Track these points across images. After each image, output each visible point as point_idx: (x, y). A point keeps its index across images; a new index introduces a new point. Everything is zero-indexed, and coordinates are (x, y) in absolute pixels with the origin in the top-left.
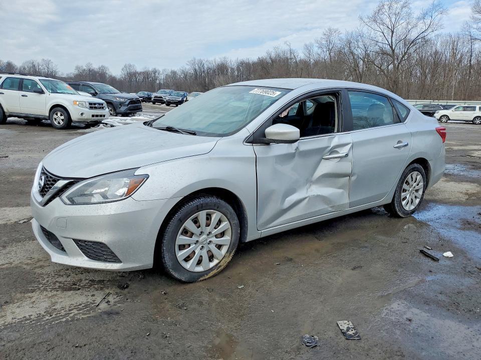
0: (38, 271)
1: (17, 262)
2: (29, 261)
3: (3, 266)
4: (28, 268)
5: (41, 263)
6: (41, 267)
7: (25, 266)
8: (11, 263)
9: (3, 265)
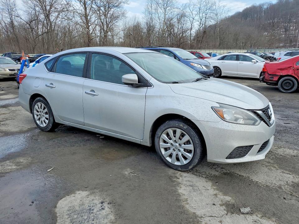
0: (272, 161)
1: (279, 171)
2: (272, 168)
3: (288, 172)
4: (275, 165)
5: (267, 164)
6: (269, 163)
7: (277, 167)
8: (282, 172)
9: (288, 174)
